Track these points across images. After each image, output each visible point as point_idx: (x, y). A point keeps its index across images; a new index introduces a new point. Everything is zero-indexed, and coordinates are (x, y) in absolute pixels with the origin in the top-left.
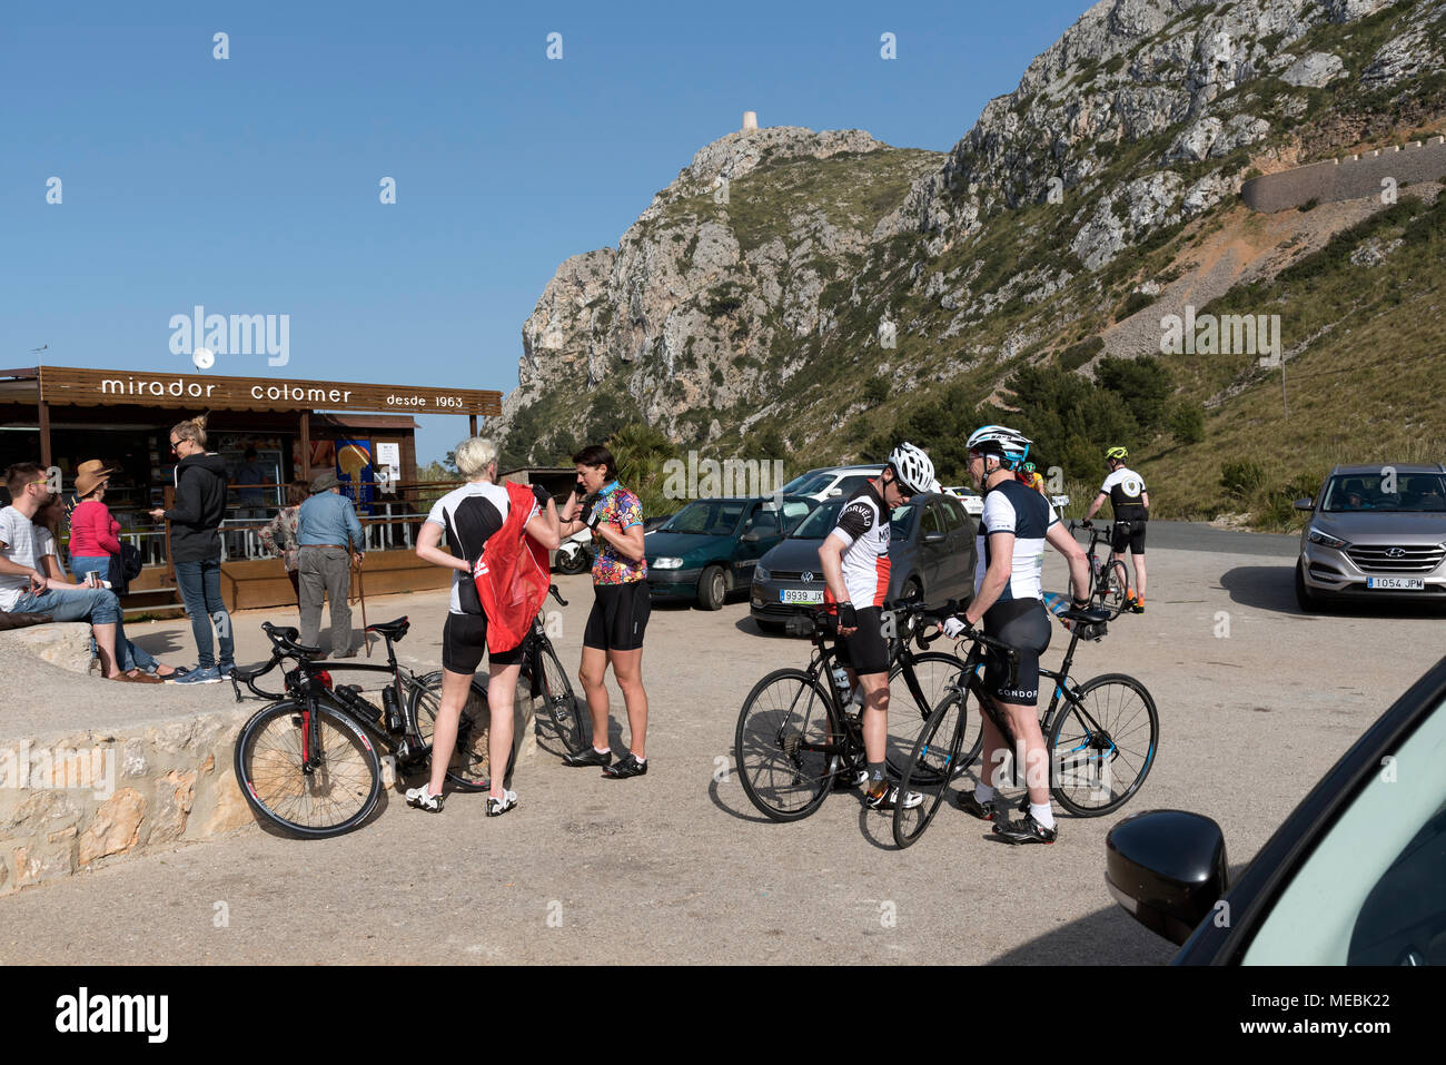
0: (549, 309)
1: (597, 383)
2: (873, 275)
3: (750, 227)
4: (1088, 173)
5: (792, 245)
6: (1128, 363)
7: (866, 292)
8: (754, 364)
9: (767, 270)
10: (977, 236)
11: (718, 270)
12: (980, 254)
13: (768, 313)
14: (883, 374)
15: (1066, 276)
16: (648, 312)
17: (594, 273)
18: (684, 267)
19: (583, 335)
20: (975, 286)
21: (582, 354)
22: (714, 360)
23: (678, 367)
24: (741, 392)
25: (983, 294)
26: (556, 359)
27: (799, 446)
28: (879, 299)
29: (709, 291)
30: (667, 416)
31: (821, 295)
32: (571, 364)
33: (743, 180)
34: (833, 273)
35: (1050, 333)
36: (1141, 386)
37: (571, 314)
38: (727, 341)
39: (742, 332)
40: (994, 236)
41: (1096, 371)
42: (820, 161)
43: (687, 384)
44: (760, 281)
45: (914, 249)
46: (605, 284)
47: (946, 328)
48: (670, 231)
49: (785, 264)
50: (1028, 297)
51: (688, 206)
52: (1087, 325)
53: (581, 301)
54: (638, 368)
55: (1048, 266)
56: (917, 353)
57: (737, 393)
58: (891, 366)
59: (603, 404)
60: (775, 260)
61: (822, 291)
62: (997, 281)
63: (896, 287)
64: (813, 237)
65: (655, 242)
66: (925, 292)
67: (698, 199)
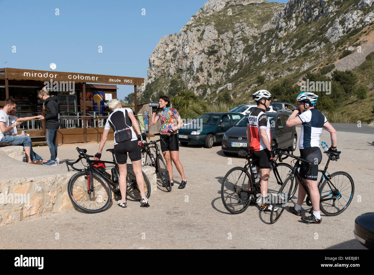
0: (157, 52)
1: (172, 76)
2: (261, 43)
3: (222, 27)
4: (332, 11)
5: (235, 33)
6: (343, 73)
7: (258, 48)
8: (221, 71)
9: (227, 41)
10: (295, 31)
11: (211, 41)
12: (296, 36)
13: (226, 55)
14: (263, 75)
15: (323, 44)
16: (188, 54)
17: (172, 41)
18: (200, 39)
19: (168, 61)
20: (294, 47)
21: (167, 67)
22: (209, 69)
23: (197, 71)
24: (217, 80)
25: (296, 49)
26: (159, 68)
27: (235, 97)
28: (263, 51)
29: (208, 47)
30: (193, 87)
31: (244, 49)
32: (164, 70)
33: (220, 12)
34: (248, 42)
35: (317, 62)
36: (347, 80)
37: (164, 54)
38: (213, 63)
39: (218, 61)
40: (300, 31)
41: (332, 75)
42: (244, 6)
43: (200, 77)
44: (224, 44)
45: (274, 35)
46: (175, 45)
47: (284, 60)
48: (196, 28)
49: (232, 39)
50: (311, 51)
51: (202, 20)
52: (330, 60)
53: (167, 50)
54: (185, 72)
55: (318, 41)
56: (274, 68)
57: (216, 80)
58: (265, 72)
59: (173, 83)
60: (229, 38)
61: (244, 47)
62: (301, 45)
63: (268, 47)
64: (242, 30)
65: (191, 31)
66: (277, 49)
67: (205, 18)
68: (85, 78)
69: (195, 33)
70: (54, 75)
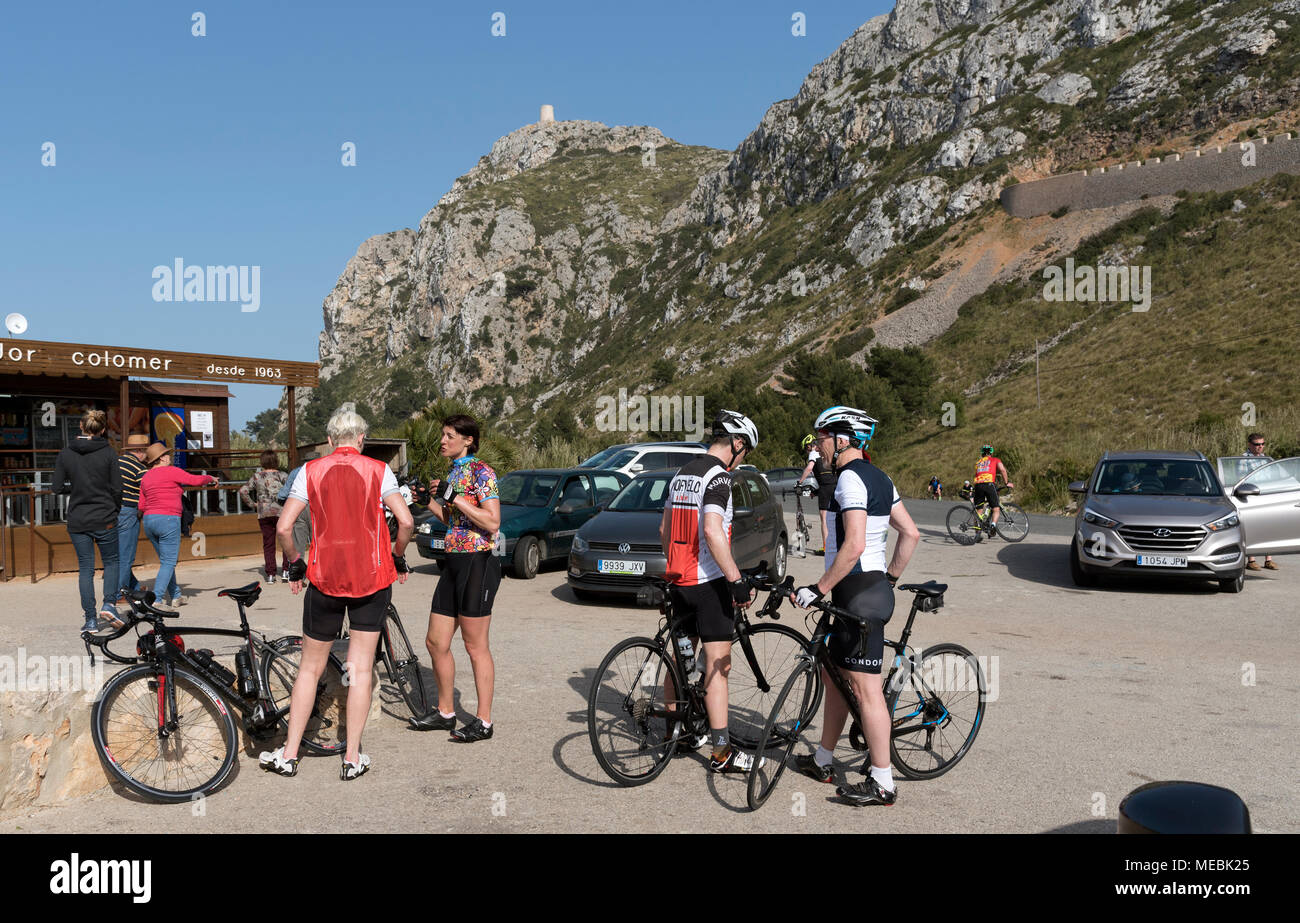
0: (350, 286)
1: (396, 358)
2: (661, 264)
3: (546, 214)
4: (861, 175)
5: (585, 233)
6: (896, 353)
7: (655, 279)
8: (547, 344)
9: (561, 255)
10: (759, 230)
11: (514, 254)
12: (762, 246)
13: (561, 296)
14: (669, 357)
15: (840, 270)
16: (446, 292)
17: (395, 252)
18: (482, 249)
19: (382, 312)
20: (756, 277)
21: (381, 330)
22: (509, 339)
23: (474, 345)
24: (534, 371)
25: (764, 284)
26: (356, 334)
27: (590, 424)
28: (667, 286)
30: (463, 391)
31: (612, 281)
32: (370, 340)
33: (540, 169)
34: (623, 260)
35: (825, 323)
36: (908, 375)
37: (372, 291)
38: (522, 321)
39: (537, 313)
40: (774, 231)
41: (867, 360)
42: (613, 154)
43: (483, 362)
44: (555, 266)
45: (700, 240)
46: (405, 263)
47: (729, 316)
48: (469, 215)
49: (579, 251)
50: (805, 288)
51: (487, 192)
52: (859, 316)
53: (382, 279)
54: (435, 345)
55: (824, 260)
56: (701, 338)
57: (530, 371)
58: (677, 349)
59: (401, 379)
60: (569, 246)
61: (613, 276)
62: (776, 272)
63: (683, 274)
64: (605, 225)
65: (454, 225)
66: (709, 280)
67: (496, 186)
68: (127, 363)
69: (467, 231)
70: (25, 353)
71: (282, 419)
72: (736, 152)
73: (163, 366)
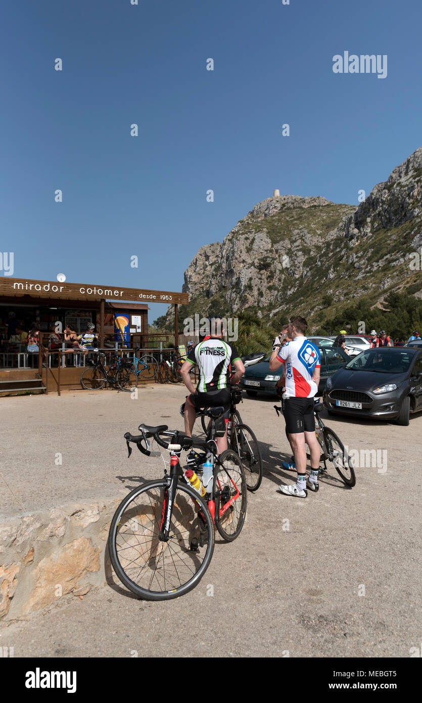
0: (195, 266)
1: (213, 295)
2: (326, 254)
3: (276, 234)
4: (417, 213)
5: (293, 242)
7: (323, 261)
9: (282, 252)
10: (370, 239)
11: (262, 251)
12: (371, 246)
13: (282, 269)
14: (330, 294)
15: (408, 255)
16: (234, 268)
17: (213, 252)
19: (207, 276)
20: (369, 259)
21: (207, 284)
22: (260, 287)
23: (245, 289)
24: (270, 301)
25: (373, 263)
26: (197, 285)
28: (328, 264)
29: (259, 259)
30: (240, 308)
31: (304, 262)
32: (203, 288)
33: (274, 216)
34: (309, 253)
35: (402, 279)
37: (203, 268)
38: (265, 279)
39: (271, 277)
40: (377, 239)
42: (305, 209)
43: (249, 297)
44: (279, 256)
45: (343, 244)
47: (357, 277)
48: (243, 236)
49: (290, 250)
50: (392, 264)
51: (251, 226)
52: (418, 276)
53: (207, 263)
54: (229, 290)
55: (401, 251)
56: (344, 286)
57: (268, 300)
58: (333, 291)
59: (215, 304)
60: (285, 248)
61: (304, 260)
62: (378, 257)
63: (335, 259)
64: (301, 239)
65: (238, 240)
66: (347, 261)
67: (255, 224)
68: (104, 293)
69: (243, 242)
70: (59, 288)
71: (168, 319)
72: (359, 206)
73: (119, 294)
